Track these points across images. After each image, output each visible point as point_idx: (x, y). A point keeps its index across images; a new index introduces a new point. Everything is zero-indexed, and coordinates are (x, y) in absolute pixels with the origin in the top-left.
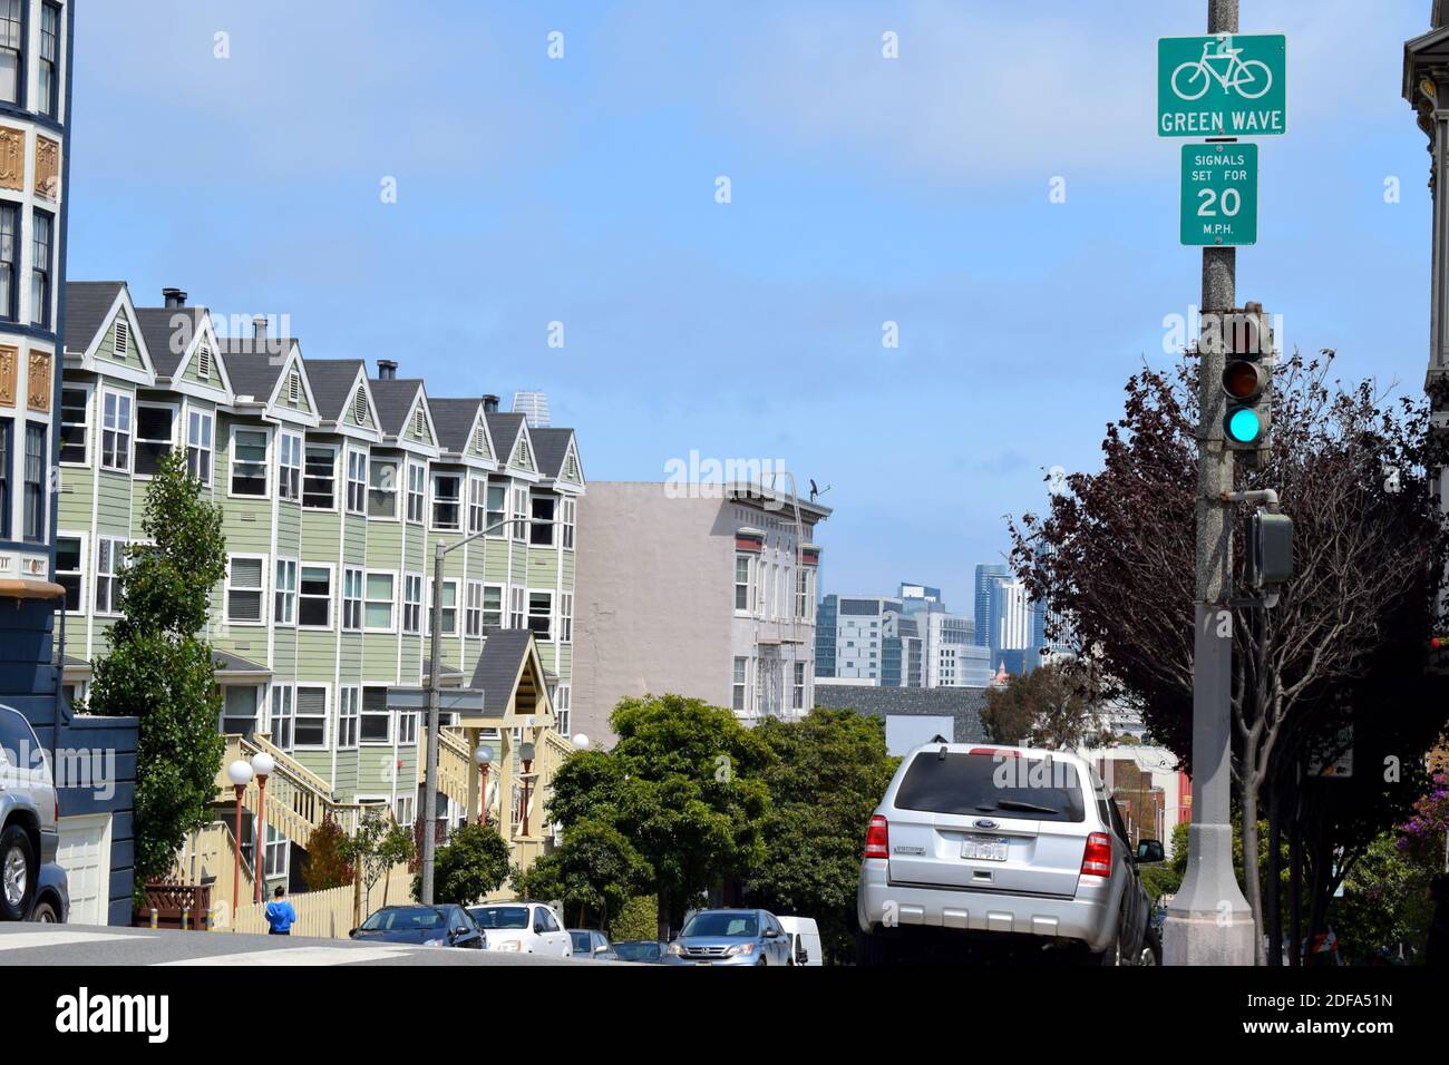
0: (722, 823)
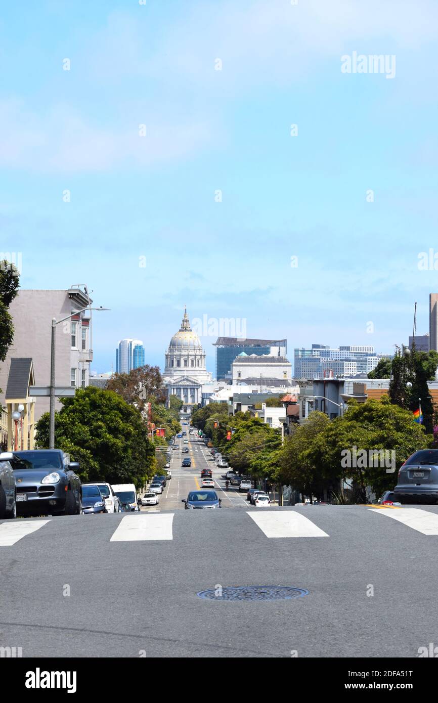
0: (119, 443)
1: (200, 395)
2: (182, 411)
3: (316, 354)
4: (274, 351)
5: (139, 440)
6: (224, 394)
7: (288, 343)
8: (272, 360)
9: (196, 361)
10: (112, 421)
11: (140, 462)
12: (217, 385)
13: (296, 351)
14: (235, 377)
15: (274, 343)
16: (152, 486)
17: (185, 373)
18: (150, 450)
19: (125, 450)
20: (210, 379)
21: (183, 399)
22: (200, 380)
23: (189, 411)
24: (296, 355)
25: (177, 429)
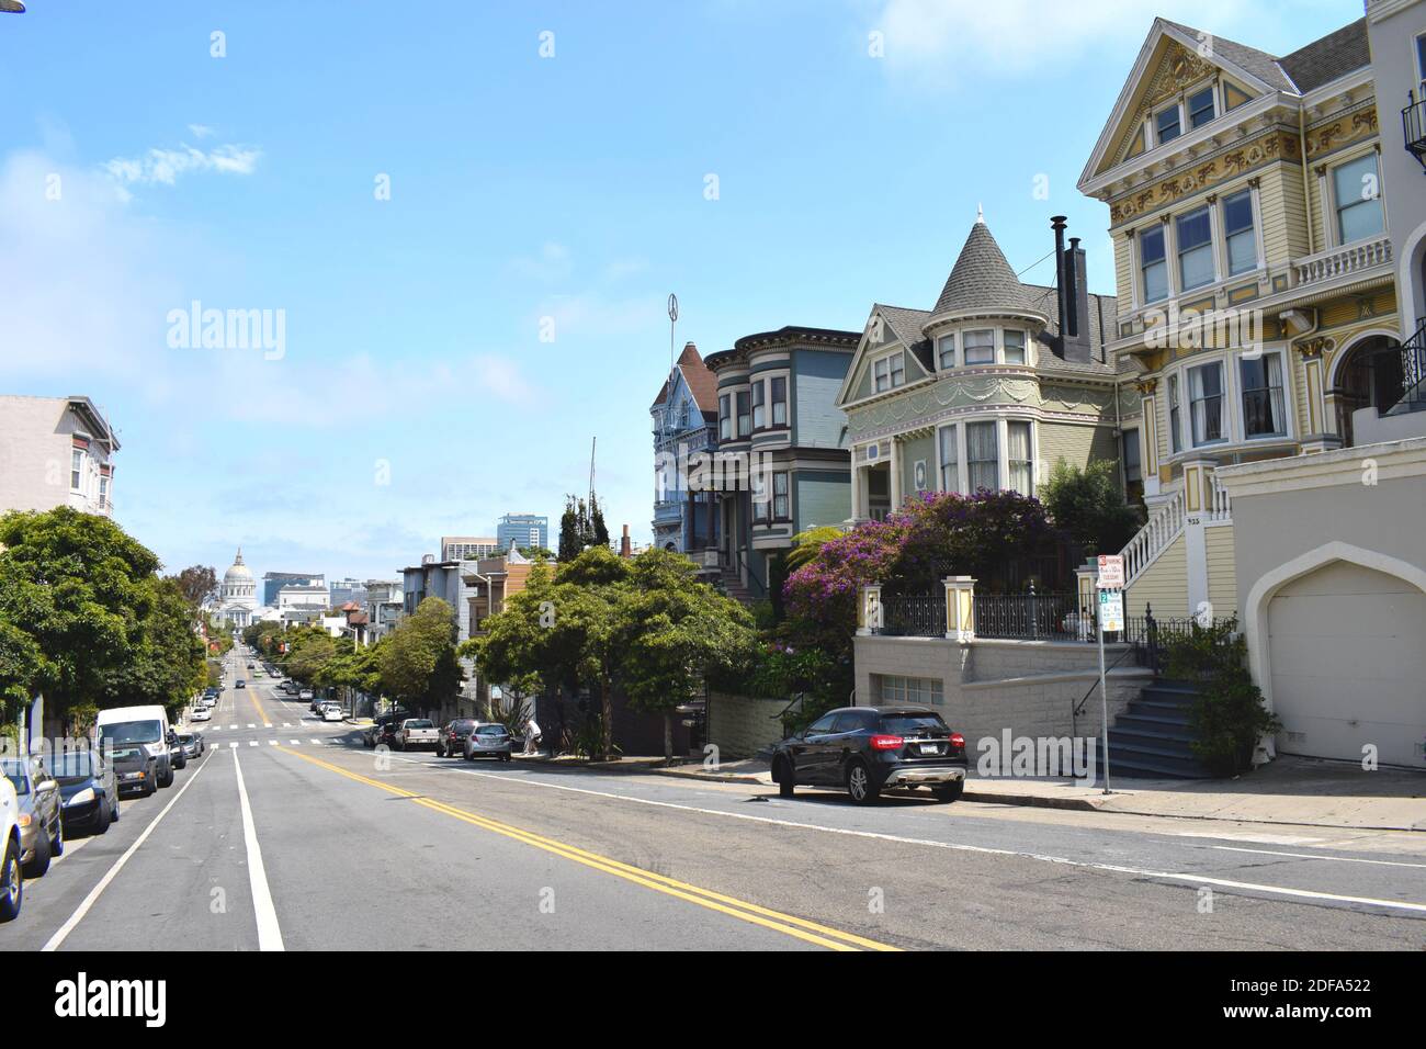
1: (250, 619)
2: (234, 632)
3: (348, 586)
4: (313, 583)
5: (179, 634)
6: (274, 615)
7: (325, 578)
8: (314, 588)
9: (248, 589)
10: (105, 578)
11: (179, 668)
12: (265, 609)
13: (332, 583)
14: (282, 603)
15: (314, 577)
16: (204, 699)
17: (238, 601)
18: (197, 653)
19: (135, 637)
20: (259, 605)
21: (235, 622)
22: (250, 606)
23: (240, 632)
24: (332, 587)
25: (231, 646)
